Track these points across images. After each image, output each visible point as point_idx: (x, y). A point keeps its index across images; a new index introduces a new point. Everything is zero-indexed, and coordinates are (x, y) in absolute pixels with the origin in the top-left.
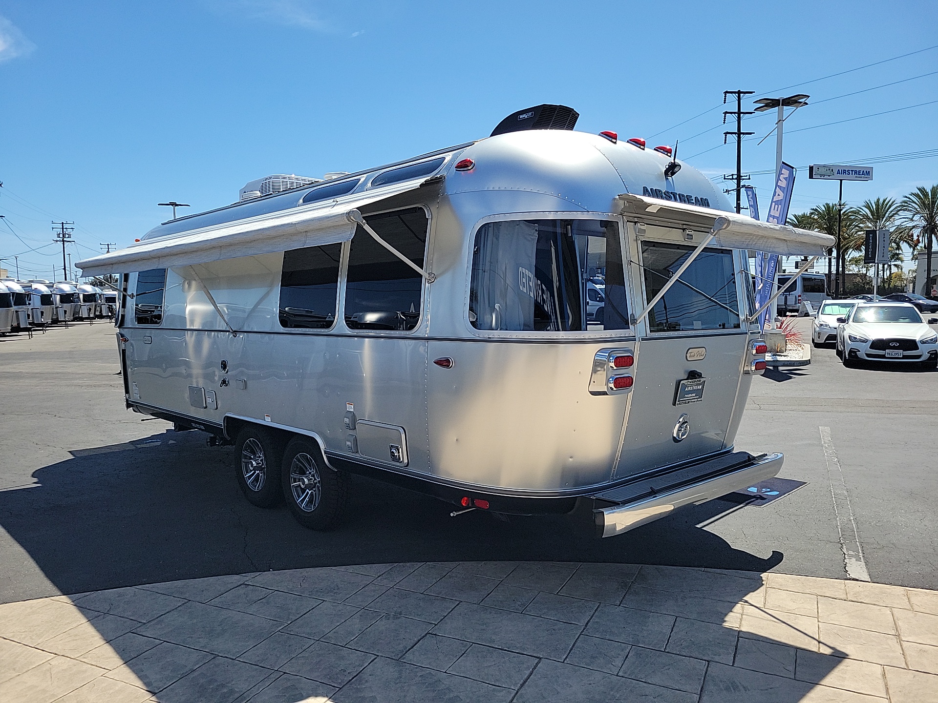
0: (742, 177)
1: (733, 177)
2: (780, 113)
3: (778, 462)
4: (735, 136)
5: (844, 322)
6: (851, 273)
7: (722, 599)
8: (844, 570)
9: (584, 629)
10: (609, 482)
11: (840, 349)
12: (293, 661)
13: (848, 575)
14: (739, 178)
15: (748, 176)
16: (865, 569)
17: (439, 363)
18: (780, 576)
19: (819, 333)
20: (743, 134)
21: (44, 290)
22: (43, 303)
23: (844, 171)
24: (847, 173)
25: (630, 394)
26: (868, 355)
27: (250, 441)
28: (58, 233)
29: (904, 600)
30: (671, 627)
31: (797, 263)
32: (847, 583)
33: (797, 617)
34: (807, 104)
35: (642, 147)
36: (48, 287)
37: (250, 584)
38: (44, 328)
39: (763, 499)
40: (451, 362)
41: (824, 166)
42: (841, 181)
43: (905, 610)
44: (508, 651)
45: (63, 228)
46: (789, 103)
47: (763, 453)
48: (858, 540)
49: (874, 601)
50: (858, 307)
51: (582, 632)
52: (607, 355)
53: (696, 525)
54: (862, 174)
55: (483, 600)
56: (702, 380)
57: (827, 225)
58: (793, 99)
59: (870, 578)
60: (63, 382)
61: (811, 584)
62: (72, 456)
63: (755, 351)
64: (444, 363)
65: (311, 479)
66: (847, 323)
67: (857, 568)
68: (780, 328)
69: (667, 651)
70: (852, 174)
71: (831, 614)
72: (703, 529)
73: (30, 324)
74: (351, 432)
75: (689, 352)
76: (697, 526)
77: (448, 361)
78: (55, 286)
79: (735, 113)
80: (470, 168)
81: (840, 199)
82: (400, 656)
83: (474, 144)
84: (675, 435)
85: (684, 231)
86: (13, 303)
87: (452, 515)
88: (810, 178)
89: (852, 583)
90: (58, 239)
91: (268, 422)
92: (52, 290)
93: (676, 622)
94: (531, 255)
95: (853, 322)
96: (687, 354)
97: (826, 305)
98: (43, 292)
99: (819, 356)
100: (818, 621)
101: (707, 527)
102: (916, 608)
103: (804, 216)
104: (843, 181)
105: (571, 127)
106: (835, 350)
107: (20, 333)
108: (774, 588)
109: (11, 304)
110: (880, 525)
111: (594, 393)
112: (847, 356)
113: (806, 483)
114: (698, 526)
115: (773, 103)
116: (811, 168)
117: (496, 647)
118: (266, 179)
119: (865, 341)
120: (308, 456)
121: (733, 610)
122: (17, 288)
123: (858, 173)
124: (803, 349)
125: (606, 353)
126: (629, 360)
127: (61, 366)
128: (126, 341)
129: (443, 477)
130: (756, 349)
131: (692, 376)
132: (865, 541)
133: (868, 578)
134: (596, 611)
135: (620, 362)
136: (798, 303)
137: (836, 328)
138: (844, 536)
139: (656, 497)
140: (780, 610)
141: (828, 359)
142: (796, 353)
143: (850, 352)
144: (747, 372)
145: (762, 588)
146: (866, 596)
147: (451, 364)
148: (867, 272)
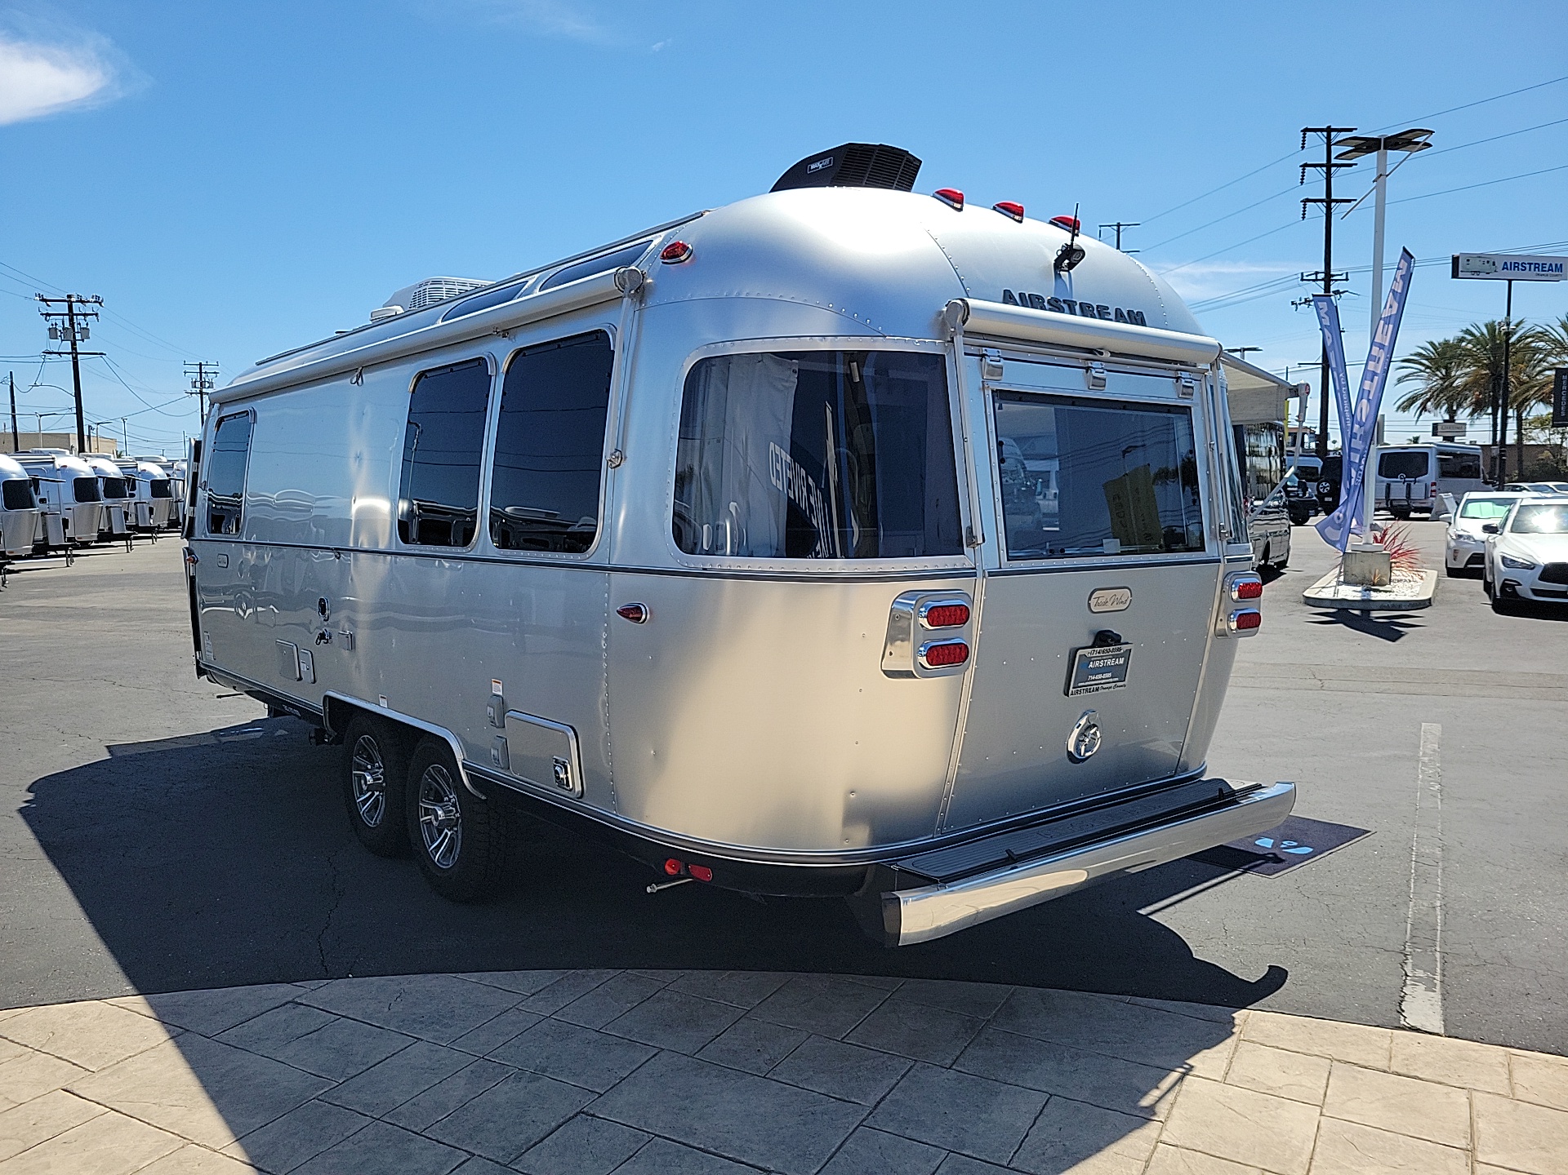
0: (1334, 275)
1: (1316, 277)
2: (1382, 163)
3: (1288, 798)
4: (1323, 206)
5: (1495, 533)
6: (1532, 442)
7: (1147, 1061)
8: (1398, 1008)
9: (869, 1115)
10: (933, 838)
11: (1489, 580)
12: (318, 1159)
13: (1402, 1018)
14: (1328, 278)
15: (1345, 275)
16: (1438, 1008)
17: (624, 613)
18: (1271, 1016)
19: (1455, 550)
20: (1337, 201)
21: (158, 473)
22: (154, 495)
23: (1516, 266)
24: (1520, 267)
25: (969, 675)
26: (1535, 592)
27: (364, 739)
28: (194, 380)
29: (1500, 1075)
30: (1033, 1117)
31: (1435, 426)
32: (1397, 1036)
33: (1283, 1103)
34: (1430, 145)
35: (1017, 218)
36: (163, 467)
37: (304, 1002)
38: (154, 535)
39: (1279, 861)
40: (644, 612)
41: (1479, 256)
42: (1510, 281)
43: (1497, 1097)
44: (714, 1154)
45: (201, 373)
46: (1397, 144)
47: (1255, 783)
48: (1440, 947)
49: (1442, 1076)
50: (1521, 506)
51: (864, 1120)
52: (914, 602)
53: (1140, 909)
54: (1549, 270)
55: (702, 1048)
56: (1125, 648)
57: (1489, 358)
58: (1403, 137)
59: (1445, 1026)
60: (153, 625)
61: (1326, 1036)
62: (109, 754)
63: (1237, 593)
64: (632, 613)
65: (451, 811)
66: (1501, 534)
67: (1423, 1007)
68: (1381, 542)
69: (1011, 1166)
70: (1530, 270)
71: (1349, 1100)
72: (1150, 917)
73: (129, 528)
74: (499, 732)
75: (1093, 597)
76: (1140, 912)
77: (638, 609)
78: (175, 467)
79: (1321, 166)
80: (682, 258)
81: (1509, 314)
82: (512, 1157)
83: (702, 215)
84: (1071, 749)
85: (1087, 372)
86: (102, 494)
87: (649, 890)
88: (1453, 277)
89: (1406, 1036)
90: (194, 390)
91: (382, 708)
92: (170, 472)
93: (1048, 1105)
94: (782, 418)
95: (1512, 532)
96: (1090, 599)
97: (1469, 501)
98: (156, 476)
99: (1450, 591)
100: (1321, 1114)
101: (1159, 913)
102: (1520, 1093)
103: (1446, 342)
104: (1513, 282)
105: (906, 184)
106: (1482, 581)
107: (112, 543)
108: (1253, 1042)
109: (98, 494)
110: (1490, 918)
111: (890, 674)
112: (1498, 594)
113: (1369, 832)
114: (1143, 912)
115: (1369, 145)
116: (1455, 260)
117: (696, 1145)
118: (420, 286)
119: (1531, 567)
120: (445, 770)
121: (1159, 1085)
122: (112, 470)
123: (1540, 268)
124: (1422, 579)
125: (913, 600)
126: (959, 612)
127: (161, 597)
128: (195, 562)
129: (634, 820)
130: (1239, 591)
131: (1101, 640)
132: (1453, 951)
133: (1438, 1027)
134: (903, 1076)
135: (939, 617)
136: (1431, 496)
137: (1483, 542)
138: (1414, 940)
139: (1016, 868)
140: (1253, 1088)
141: (1466, 598)
142: (1406, 586)
143: (1504, 585)
144: (1222, 633)
145: (1228, 1041)
146: (1427, 1064)
147: (644, 617)
148: (1562, 442)
